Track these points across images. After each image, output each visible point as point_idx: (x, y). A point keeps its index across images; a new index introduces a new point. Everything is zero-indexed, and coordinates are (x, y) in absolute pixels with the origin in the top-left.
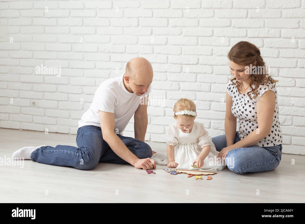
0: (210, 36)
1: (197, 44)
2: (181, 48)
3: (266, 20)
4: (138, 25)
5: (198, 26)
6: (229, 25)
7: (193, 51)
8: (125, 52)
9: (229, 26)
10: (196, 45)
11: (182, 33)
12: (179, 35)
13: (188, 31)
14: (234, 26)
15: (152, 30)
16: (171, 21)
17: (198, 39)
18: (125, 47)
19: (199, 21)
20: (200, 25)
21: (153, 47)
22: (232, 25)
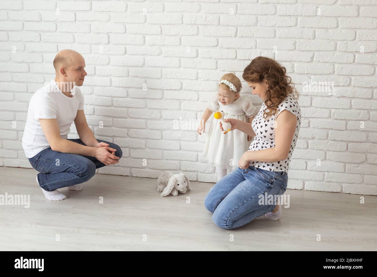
0: (194, 58)
1: (180, 66)
2: (161, 70)
3: (258, 40)
4: (109, 43)
5: (180, 44)
6: (216, 44)
7: (175, 74)
8: (95, 74)
9: (216, 46)
10: (178, 68)
11: (162, 52)
12: (159, 55)
13: (168, 51)
14: (222, 46)
15: (126, 48)
16: (147, 38)
17: (180, 60)
18: (95, 68)
19: (181, 39)
20: (182, 43)
21: (128, 69)
22: (219, 45)
